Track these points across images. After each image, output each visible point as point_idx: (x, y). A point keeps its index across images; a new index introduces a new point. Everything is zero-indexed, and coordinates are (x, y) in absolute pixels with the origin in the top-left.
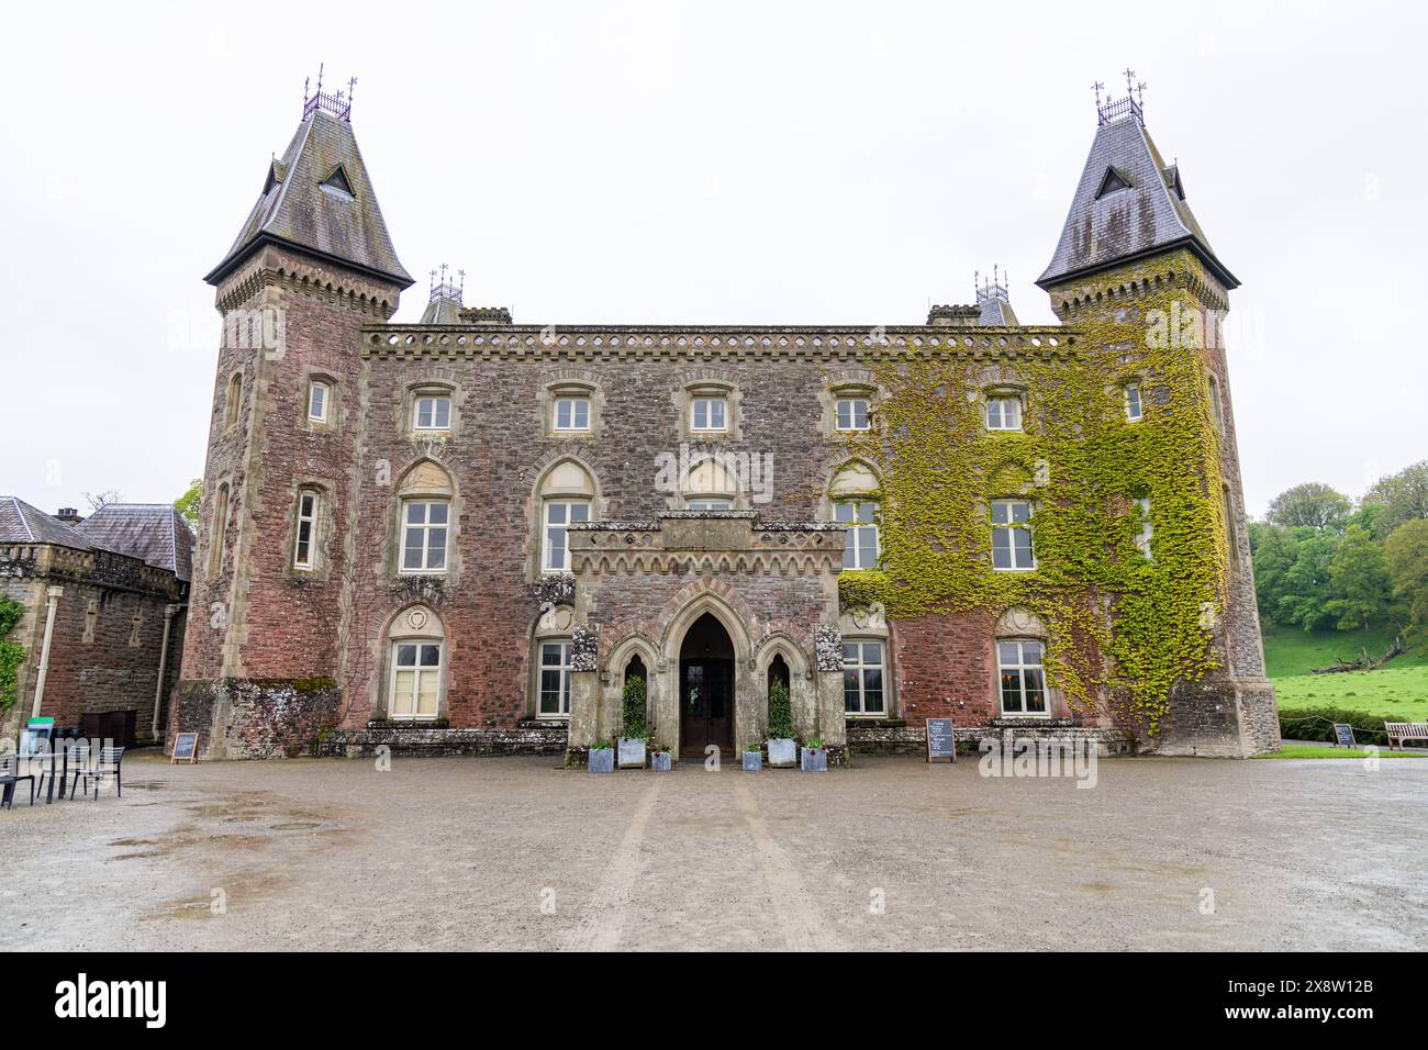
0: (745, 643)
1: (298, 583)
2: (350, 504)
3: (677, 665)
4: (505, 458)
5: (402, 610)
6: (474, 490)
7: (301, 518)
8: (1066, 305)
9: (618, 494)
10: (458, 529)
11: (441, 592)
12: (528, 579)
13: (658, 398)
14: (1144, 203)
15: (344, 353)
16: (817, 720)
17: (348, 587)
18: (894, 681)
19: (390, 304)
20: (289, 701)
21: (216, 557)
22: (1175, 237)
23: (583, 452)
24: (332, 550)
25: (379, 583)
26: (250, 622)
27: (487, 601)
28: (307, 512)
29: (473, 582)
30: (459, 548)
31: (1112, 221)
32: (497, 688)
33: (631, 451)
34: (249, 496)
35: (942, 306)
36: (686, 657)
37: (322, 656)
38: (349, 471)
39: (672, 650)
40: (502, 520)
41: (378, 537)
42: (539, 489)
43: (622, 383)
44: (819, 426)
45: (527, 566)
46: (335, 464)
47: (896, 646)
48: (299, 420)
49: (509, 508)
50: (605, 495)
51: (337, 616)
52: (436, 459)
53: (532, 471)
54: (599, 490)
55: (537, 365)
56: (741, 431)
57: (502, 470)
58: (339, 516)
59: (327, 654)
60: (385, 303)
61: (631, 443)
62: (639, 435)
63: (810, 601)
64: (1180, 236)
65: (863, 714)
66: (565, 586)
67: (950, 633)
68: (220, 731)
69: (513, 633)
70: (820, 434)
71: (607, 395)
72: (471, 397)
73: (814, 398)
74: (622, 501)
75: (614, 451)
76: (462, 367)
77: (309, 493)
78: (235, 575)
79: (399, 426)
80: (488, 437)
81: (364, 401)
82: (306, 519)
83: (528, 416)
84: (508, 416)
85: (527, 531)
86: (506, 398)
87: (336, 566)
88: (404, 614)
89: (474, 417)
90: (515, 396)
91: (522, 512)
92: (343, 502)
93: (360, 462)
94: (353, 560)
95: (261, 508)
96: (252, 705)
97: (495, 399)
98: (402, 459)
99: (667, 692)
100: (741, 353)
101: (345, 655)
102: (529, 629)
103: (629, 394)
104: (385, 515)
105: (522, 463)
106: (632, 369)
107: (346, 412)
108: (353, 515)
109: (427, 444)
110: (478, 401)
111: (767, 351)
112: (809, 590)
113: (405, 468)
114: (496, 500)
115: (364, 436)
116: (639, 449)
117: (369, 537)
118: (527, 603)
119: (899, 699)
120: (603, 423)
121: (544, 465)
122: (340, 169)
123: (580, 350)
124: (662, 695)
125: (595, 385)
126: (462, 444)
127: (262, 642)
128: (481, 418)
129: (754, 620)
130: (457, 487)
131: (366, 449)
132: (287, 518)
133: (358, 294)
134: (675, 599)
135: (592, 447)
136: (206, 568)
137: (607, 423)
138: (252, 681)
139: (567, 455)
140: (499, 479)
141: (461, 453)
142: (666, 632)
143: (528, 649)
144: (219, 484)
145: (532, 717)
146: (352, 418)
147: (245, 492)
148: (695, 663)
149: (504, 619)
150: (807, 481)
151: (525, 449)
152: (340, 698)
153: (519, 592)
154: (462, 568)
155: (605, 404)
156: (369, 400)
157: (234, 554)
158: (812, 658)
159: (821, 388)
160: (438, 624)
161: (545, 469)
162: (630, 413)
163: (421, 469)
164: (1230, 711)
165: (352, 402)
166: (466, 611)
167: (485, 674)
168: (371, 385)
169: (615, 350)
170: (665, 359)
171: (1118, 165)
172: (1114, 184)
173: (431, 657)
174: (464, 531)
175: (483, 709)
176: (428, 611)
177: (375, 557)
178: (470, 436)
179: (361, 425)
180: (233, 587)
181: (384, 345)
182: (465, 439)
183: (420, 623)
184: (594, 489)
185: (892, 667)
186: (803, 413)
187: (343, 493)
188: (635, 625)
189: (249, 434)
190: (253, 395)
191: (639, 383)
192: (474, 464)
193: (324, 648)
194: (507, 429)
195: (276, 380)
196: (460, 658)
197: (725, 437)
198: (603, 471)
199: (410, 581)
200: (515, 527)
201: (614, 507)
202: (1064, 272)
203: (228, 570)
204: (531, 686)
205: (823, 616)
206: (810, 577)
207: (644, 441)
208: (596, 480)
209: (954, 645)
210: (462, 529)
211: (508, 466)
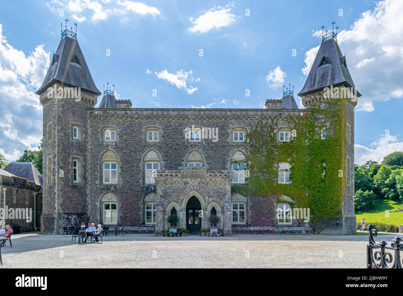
0: (204, 204)
1: (75, 187)
2: (87, 163)
3: (185, 210)
4: (133, 149)
5: (105, 194)
6: (124, 159)
7: (74, 168)
8: (306, 102)
9: (167, 160)
10: (120, 171)
11: (116, 189)
12: (142, 186)
13: (179, 131)
14: (333, 69)
15: (82, 117)
16: (224, 224)
17: (89, 187)
18: (248, 214)
19: (95, 101)
20: (75, 219)
21: (50, 179)
22: (341, 82)
23: (157, 147)
24: (83, 177)
25: (98, 186)
26: (62, 197)
27: (130, 191)
28: (75, 165)
29: (125, 186)
30: (120, 176)
31: (323, 75)
32: (134, 216)
33: (171, 147)
34: (58, 162)
35: (270, 99)
36: (188, 207)
37: (83, 207)
38: (86, 153)
39: (184, 205)
40: (133, 168)
41: (96, 173)
42: (144, 159)
43: (168, 127)
44: (228, 140)
45: (141, 182)
46: (82, 152)
47: (249, 205)
48: (71, 138)
49: (135, 165)
50: (163, 161)
51: (86, 195)
52: (112, 150)
53: (141, 153)
54: (162, 159)
55: (141, 121)
56: (204, 141)
57: (132, 153)
58: (84, 167)
59: (85, 206)
60: (93, 101)
61: (171, 145)
62: (173, 143)
63: (223, 192)
64: (342, 81)
65: (238, 223)
66: (152, 187)
67: (265, 201)
68: (57, 227)
69: (137, 200)
70: (229, 142)
71: (163, 130)
72: (122, 131)
73: (227, 131)
74: (169, 163)
75: (166, 147)
76: (119, 121)
77: (75, 160)
78: (57, 184)
79: (100, 140)
80: (127, 143)
81: (89, 132)
82: (75, 168)
83: (140, 137)
84: (133, 137)
85: (141, 171)
86: (132, 131)
87: (85, 182)
88: (106, 195)
89: (123, 137)
90: (135, 131)
91: (139, 166)
92: (85, 163)
93: (89, 151)
94: (90, 180)
95: (62, 165)
96: (65, 220)
97: (129, 131)
98: (102, 150)
99: (183, 217)
100: (204, 117)
101: (89, 207)
102: (142, 199)
103: (170, 130)
104: (98, 166)
105: (138, 151)
106: (171, 122)
107: (84, 136)
108: (89, 167)
109: (109, 145)
110: (124, 132)
111: (213, 116)
112: (222, 190)
113: (103, 152)
114: (131, 162)
115: (90, 143)
116: (173, 147)
117: (94, 173)
118: (142, 192)
119: (249, 219)
120: (162, 139)
121: (145, 152)
122: (76, 57)
123: (155, 116)
124: (181, 217)
125: (160, 127)
126: (120, 145)
127: (66, 203)
128: (125, 137)
129: (207, 197)
130: (119, 158)
131: (91, 147)
132: (70, 167)
133: (85, 98)
134: (185, 192)
135: (159, 146)
136: (47, 182)
137: (164, 139)
138: (64, 214)
139: (152, 149)
140: (132, 156)
141: (120, 148)
142: (182, 201)
143: (142, 205)
144: (48, 157)
145: (144, 224)
146: (86, 138)
147: (57, 160)
148: (191, 209)
149: (135, 196)
150: (224, 157)
151: (139, 147)
152: (89, 218)
153: (139, 189)
154: (122, 182)
155: (163, 133)
156: (91, 132)
157: (55, 178)
158: (222, 208)
159: (229, 128)
160: (116, 198)
161: (145, 153)
162: (170, 136)
163: (108, 153)
164: (341, 222)
165: (86, 133)
166: (124, 194)
167: (130, 212)
168: (91, 127)
169: (165, 116)
170: (181, 119)
171: (326, 56)
172: (325, 62)
173: (114, 207)
174: (122, 171)
175: (130, 221)
176: (113, 194)
177: (96, 179)
178: (122, 143)
179: (89, 139)
180: (56, 188)
181: (94, 114)
182: (121, 144)
183: (110, 198)
184: (160, 159)
185: (247, 210)
186: (223, 136)
187: (85, 160)
188: (173, 199)
189: (56, 143)
190: (56, 131)
191: (173, 127)
192: (124, 151)
193: (83, 205)
194: (133, 141)
195: (62, 126)
196: (123, 208)
197: (199, 143)
198: (163, 153)
199: (107, 186)
200: (137, 170)
201: (166, 164)
202: (306, 91)
203: (54, 183)
204: (144, 215)
205: (226, 197)
206: (223, 186)
207: (175, 144)
208: (161, 156)
209: (266, 204)
210: (121, 171)
211: (134, 152)
